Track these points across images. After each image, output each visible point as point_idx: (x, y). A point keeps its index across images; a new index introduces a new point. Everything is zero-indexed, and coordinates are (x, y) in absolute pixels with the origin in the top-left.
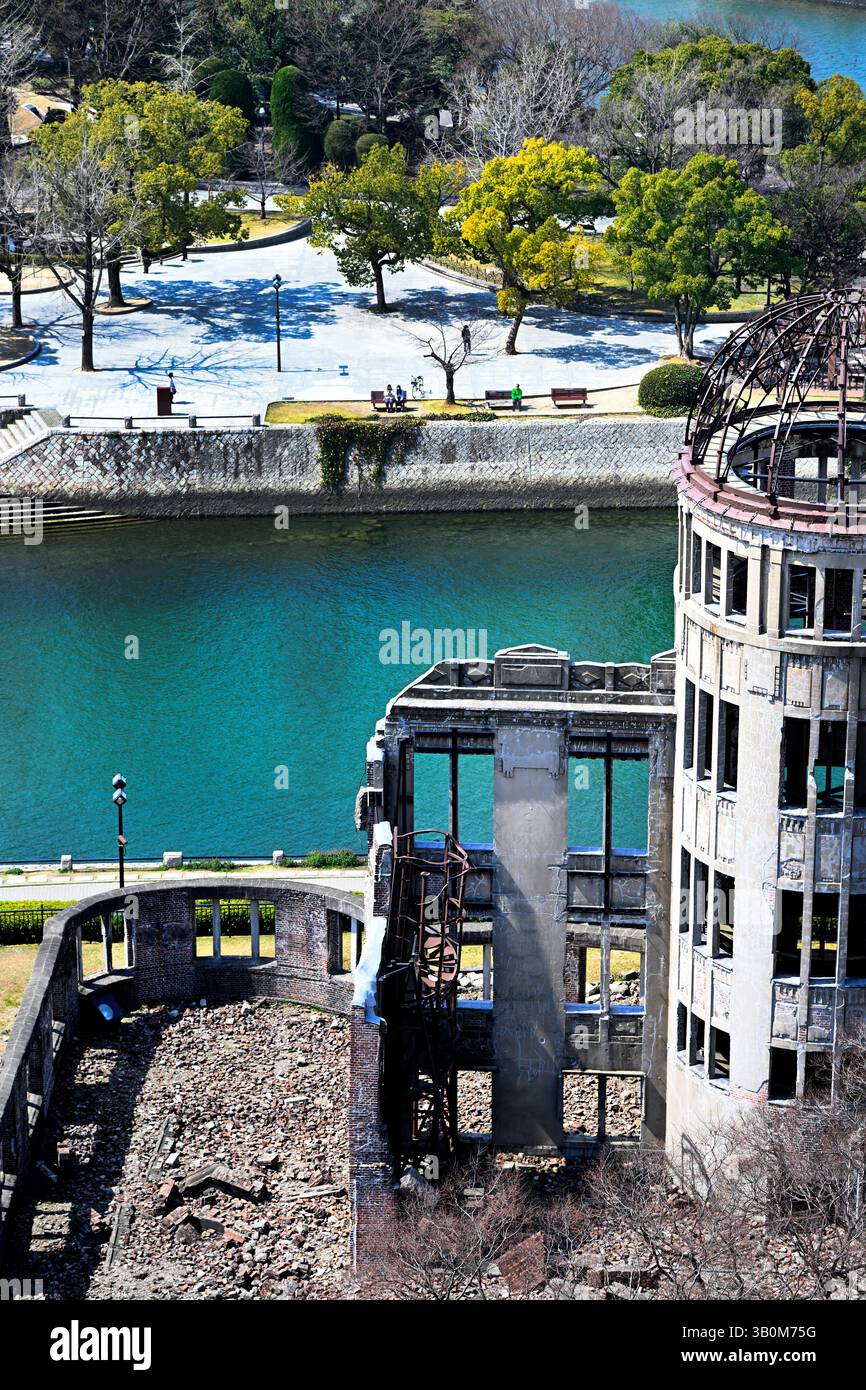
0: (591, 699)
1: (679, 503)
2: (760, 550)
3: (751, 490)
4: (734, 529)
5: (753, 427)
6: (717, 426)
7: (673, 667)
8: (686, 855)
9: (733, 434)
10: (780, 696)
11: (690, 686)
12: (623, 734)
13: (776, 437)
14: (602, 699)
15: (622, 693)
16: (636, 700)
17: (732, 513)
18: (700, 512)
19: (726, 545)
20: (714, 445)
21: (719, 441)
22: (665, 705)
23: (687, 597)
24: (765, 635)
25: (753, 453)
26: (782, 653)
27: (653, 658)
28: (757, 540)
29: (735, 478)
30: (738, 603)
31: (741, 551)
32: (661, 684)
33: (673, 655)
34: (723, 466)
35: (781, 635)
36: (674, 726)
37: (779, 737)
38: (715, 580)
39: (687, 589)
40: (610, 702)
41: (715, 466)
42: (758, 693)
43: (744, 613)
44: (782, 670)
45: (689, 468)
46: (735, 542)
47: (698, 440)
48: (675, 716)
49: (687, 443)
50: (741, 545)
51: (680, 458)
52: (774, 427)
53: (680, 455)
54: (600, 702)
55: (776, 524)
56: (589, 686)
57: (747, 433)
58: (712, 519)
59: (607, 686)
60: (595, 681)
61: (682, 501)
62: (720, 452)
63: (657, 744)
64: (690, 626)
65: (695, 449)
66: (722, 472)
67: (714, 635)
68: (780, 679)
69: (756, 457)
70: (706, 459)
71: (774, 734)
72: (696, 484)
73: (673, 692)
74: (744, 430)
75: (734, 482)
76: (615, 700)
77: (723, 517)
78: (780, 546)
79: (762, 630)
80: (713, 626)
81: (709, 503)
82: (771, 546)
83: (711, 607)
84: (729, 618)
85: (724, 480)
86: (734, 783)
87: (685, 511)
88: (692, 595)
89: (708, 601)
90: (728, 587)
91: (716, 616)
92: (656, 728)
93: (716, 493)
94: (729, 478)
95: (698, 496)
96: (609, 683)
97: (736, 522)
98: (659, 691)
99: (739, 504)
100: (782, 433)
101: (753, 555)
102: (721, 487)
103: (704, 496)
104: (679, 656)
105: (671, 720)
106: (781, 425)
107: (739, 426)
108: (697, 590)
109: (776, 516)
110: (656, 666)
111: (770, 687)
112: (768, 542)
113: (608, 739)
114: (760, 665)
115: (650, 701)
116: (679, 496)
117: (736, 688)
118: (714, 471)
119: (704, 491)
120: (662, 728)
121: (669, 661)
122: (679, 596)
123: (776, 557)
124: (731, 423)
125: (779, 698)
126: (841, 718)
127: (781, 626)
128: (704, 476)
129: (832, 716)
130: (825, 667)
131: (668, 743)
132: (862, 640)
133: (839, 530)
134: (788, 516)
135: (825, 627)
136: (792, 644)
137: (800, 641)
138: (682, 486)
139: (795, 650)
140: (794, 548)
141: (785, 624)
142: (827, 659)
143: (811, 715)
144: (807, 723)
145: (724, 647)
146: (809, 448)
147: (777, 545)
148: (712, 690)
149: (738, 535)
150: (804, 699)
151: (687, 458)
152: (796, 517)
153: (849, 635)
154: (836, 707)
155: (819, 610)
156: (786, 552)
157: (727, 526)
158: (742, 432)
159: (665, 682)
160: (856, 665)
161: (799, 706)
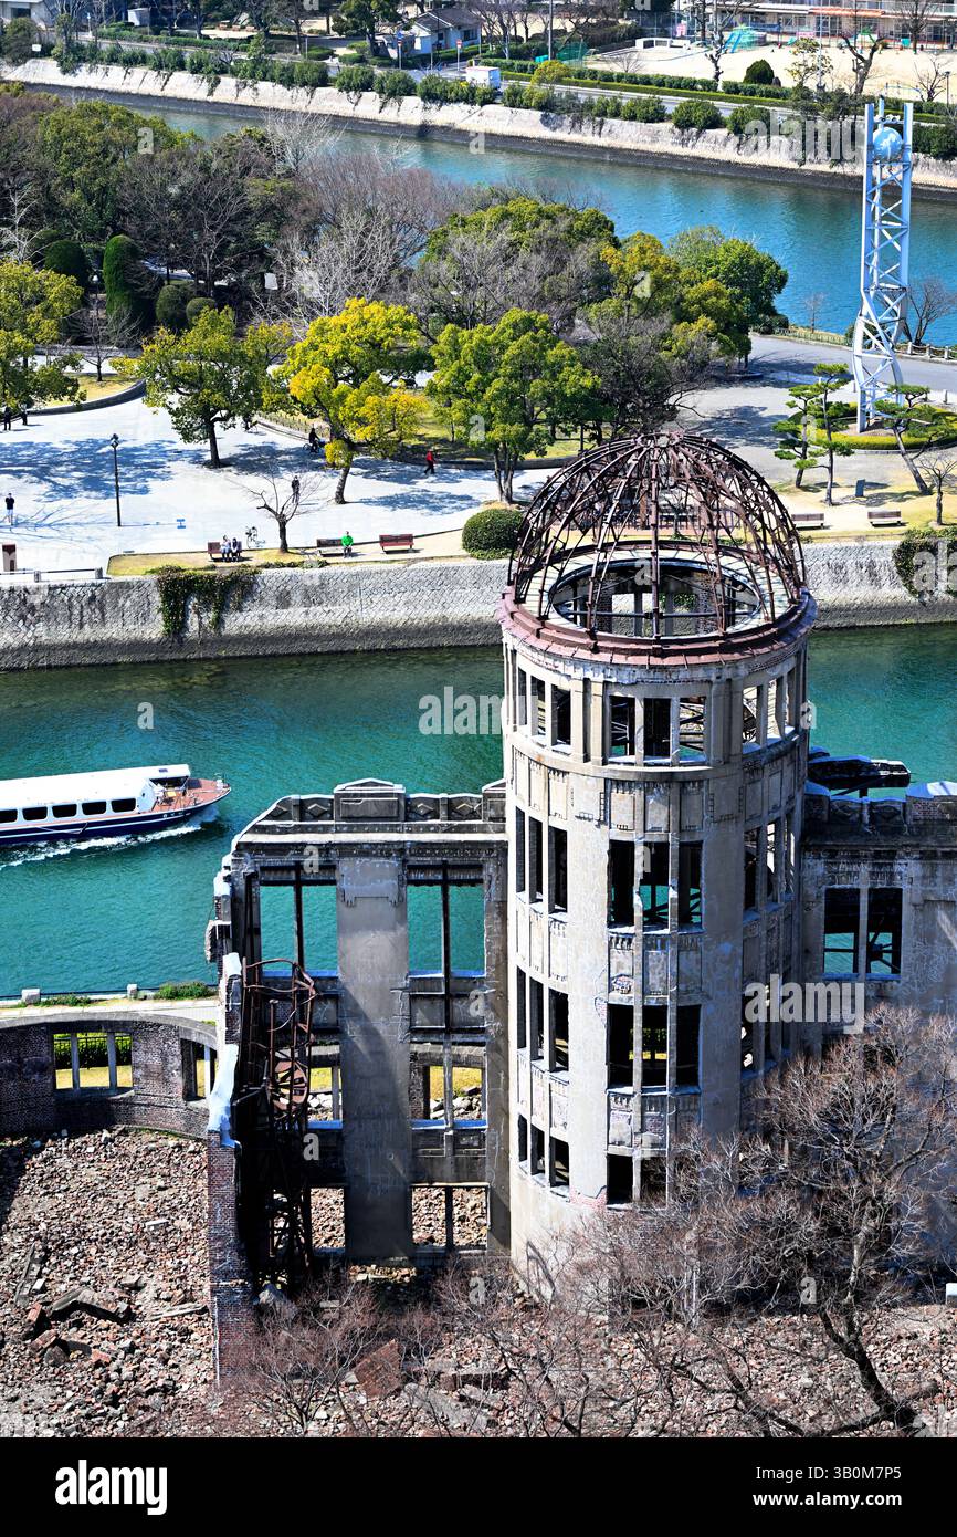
0: (427, 829)
1: (504, 641)
2: (581, 683)
3: (571, 626)
4: (557, 663)
5: (571, 566)
6: (538, 566)
7: (504, 796)
8: (521, 974)
9: (553, 574)
10: (605, 820)
11: (520, 814)
12: (458, 861)
13: (593, 575)
14: (437, 829)
15: (456, 823)
16: (470, 829)
17: (555, 648)
18: (524, 648)
19: (550, 680)
20: (536, 584)
21: (541, 580)
22: (497, 832)
23: (515, 729)
24: (589, 764)
25: (572, 592)
26: (606, 780)
27: (483, 789)
28: (580, 674)
29: (557, 615)
30: (562, 733)
31: (564, 685)
32: (492, 813)
33: (503, 785)
34: (545, 604)
35: (605, 763)
36: (506, 852)
37: (606, 859)
38: (540, 713)
39: (515, 722)
40: (445, 832)
41: (537, 604)
42: (585, 819)
43: (569, 743)
44: (607, 795)
45: (513, 607)
46: (557, 676)
47: (521, 579)
48: (507, 843)
49: (510, 583)
50: (564, 678)
51: (503, 598)
52: (591, 566)
53: (504, 595)
54: (435, 831)
55: (596, 657)
56: (424, 817)
57: (565, 573)
58: (535, 655)
59: (441, 816)
60: (429, 812)
61: (507, 639)
62: (542, 591)
63: (490, 870)
64: (518, 757)
65: (517, 590)
66: (543, 610)
67: (541, 765)
68: (605, 804)
69: (575, 595)
70: (528, 598)
71: (601, 858)
72: (519, 622)
73: (504, 820)
74: (563, 569)
75: (555, 619)
76: (450, 830)
77: (546, 653)
78: (601, 678)
79: (587, 759)
80: (540, 756)
81: (532, 640)
82: (592, 679)
83: (537, 738)
84: (556, 747)
85: (546, 617)
86: (565, 905)
87: (510, 648)
88: (519, 727)
89: (535, 732)
90: (553, 719)
91: (543, 746)
92: (489, 854)
93: (538, 630)
94: (551, 616)
95: (522, 633)
96: (443, 813)
97: (559, 657)
98: (491, 819)
99: (561, 640)
100: (599, 572)
101: (575, 689)
102: (543, 624)
103: (528, 633)
104: (508, 785)
105: (503, 846)
106: (598, 564)
107: (559, 566)
108: (524, 723)
109: (596, 650)
110: (487, 796)
111: (595, 812)
112: (589, 674)
113: (444, 867)
114: (586, 792)
115: (482, 829)
116: (504, 634)
117: (563, 812)
118: (537, 610)
119: (527, 628)
120: (495, 854)
121: (499, 790)
122: (507, 728)
123: (597, 689)
124: (550, 564)
125: (604, 822)
126: (663, 839)
127: (604, 754)
128: (526, 614)
129: (655, 838)
130: (647, 792)
131: (501, 869)
132: (680, 765)
133: (655, 661)
134: (607, 649)
135: (645, 754)
136: (615, 771)
137: (622, 767)
138: (506, 624)
139: (618, 776)
140: (614, 680)
141: (607, 752)
142: (648, 784)
143: (634, 836)
144: (631, 845)
145: (551, 775)
146: (625, 585)
147: (598, 678)
148: (541, 816)
149: (560, 669)
150: (628, 822)
151: (510, 598)
152: (615, 650)
153: (668, 760)
154: (658, 829)
155: (640, 738)
156: (606, 684)
157: (550, 661)
158: (561, 571)
159: (496, 811)
160: (675, 788)
161: (623, 829)
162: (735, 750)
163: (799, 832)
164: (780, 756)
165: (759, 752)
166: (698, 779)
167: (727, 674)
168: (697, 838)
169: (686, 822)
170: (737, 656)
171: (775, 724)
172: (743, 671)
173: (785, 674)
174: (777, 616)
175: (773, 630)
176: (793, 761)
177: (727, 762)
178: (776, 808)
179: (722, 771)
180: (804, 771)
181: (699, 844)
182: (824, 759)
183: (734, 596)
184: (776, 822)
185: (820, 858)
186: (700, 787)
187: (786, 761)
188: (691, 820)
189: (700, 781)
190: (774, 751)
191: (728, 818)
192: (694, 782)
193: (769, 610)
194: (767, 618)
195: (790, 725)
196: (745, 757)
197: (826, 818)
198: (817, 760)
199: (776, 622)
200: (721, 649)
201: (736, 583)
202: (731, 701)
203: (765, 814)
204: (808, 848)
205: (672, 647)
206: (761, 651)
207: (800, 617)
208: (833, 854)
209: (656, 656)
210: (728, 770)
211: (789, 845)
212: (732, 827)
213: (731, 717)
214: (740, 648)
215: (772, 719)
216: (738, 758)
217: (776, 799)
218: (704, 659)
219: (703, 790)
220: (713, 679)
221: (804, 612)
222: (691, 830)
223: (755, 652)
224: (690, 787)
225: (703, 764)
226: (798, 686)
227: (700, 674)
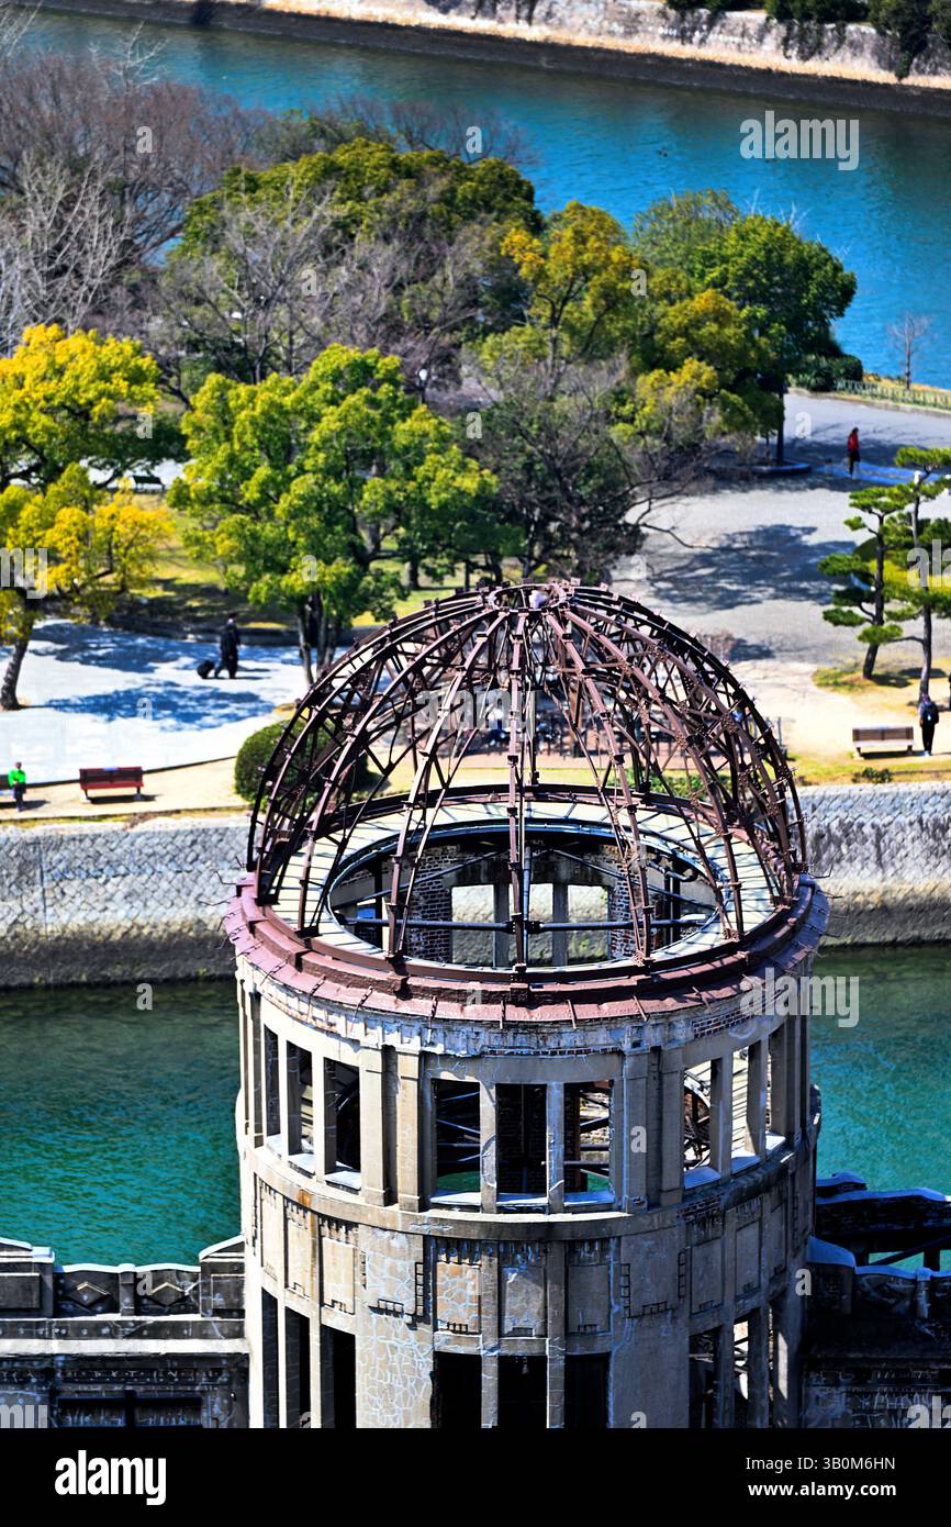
0: (95, 1331)
1: (239, 975)
2: (378, 1055)
3: (363, 948)
4: (333, 1018)
5: (364, 836)
6: (299, 836)
7: (240, 1268)
9: (326, 847)
10: (425, 1315)
11: (269, 1302)
12: (155, 1391)
13: (399, 853)
14: (114, 1331)
15: (150, 1319)
16: (176, 1331)
17: (329, 990)
18: (273, 990)
19: (322, 1049)
20: (295, 868)
21: (302, 861)
22: (228, 1337)
23: (258, 1142)
24: (395, 1208)
25: (373, 882)
26: (426, 1239)
27: (202, 1255)
28: (375, 1038)
29: (335, 926)
30: (344, 1150)
31: (347, 1056)
32: (218, 1300)
33: (240, 1247)
34: (311, 906)
35: (424, 1205)
36: (244, 1374)
37: (427, 1385)
38: (305, 1109)
39: (258, 1129)
40: (129, 1336)
41: (296, 906)
42: (388, 1312)
43: (356, 1167)
44: (428, 1268)
45: (253, 912)
46: (334, 1041)
47: (269, 863)
48: (246, 1357)
49: (251, 866)
50: (346, 1047)
51: (239, 894)
52: (396, 837)
53: (239, 889)
54: (112, 1336)
55: (405, 1007)
56: (90, 1309)
57: (347, 852)
58: (293, 1002)
59: (123, 1307)
60: (100, 1300)
61: (243, 972)
62: (305, 883)
63: (216, 1409)
64: (265, 1195)
65: (261, 877)
66: (308, 917)
67: (306, 1209)
68: (425, 1284)
69: (378, 887)
70: (283, 894)
71: (419, 1383)
72: (265, 941)
73: (242, 1313)
74: (345, 841)
75: (332, 933)
76: (139, 1332)
77: (312, 998)
78: (415, 1045)
79: (390, 1198)
80: (304, 1193)
81: (288, 974)
82: (399, 1047)
83: (298, 1159)
84: (331, 1177)
85: (314, 931)
87: (249, 988)
88: (267, 1139)
89: (295, 1148)
90: (327, 1123)
91: (309, 1175)
92: (213, 1379)
93: (299, 956)
94: (322, 928)
95: (269, 961)
96: (126, 1301)
97: (334, 1007)
98: (217, 1312)
99: (341, 974)
100: (411, 847)
101: (368, 1065)
102: (308, 945)
103: (279, 961)
104: (248, 1248)
105: (240, 1362)
106: (408, 833)
107: (338, 836)
108: (274, 1130)
109: (405, 993)
110: (208, 1269)
111: (408, 1302)
112: (393, 1039)
113: (127, 1403)
114: (388, 1261)
115: (201, 1332)
116: (239, 961)
117: (348, 1301)
118: (296, 916)
119: (279, 952)
120: (224, 1378)
121: (231, 1258)
122: (244, 1141)
123: (408, 1067)
124: (324, 830)
125: (424, 1319)
126: (535, 1350)
127: (421, 1190)
128: (277, 925)
129: (520, 1348)
130: (504, 1261)
131: (236, 1406)
132: (567, 1210)
133: (517, 1014)
134: (426, 992)
135: (499, 1189)
136: (442, 1221)
137: (456, 1215)
138: (243, 942)
139: (448, 1231)
140: (439, 1049)
141: (429, 1186)
142: (503, 1246)
143: (482, 1346)
144: (474, 1362)
145: (325, 1230)
146: (475, 867)
147: (409, 1046)
148: (306, 1308)
149: (340, 1028)
150: (466, 1316)
151: (250, 894)
152: (441, 994)
153: (543, 1201)
154: (526, 1331)
155: (489, 1159)
156: (424, 1057)
157: (320, 1013)
158: (342, 846)
159: (226, 1296)
160: (557, 1253)
161: (459, 1330)
162: (670, 1180)
163: (796, 1337)
164: (755, 1192)
165: (716, 1184)
166: (599, 1237)
167: (652, 1037)
168: (599, 1347)
169: (578, 1319)
170: (670, 1003)
171: (745, 1133)
172: (682, 1032)
173: (765, 1038)
174: (747, 928)
175: (741, 955)
176: (782, 1201)
177: (654, 1204)
178: (750, 1290)
179: (644, 1221)
180: (807, 1220)
181: (604, 1359)
182: (856, 1196)
183: (677, 888)
184: (752, 1317)
185: (837, 1384)
186: (604, 1251)
187: (768, 1201)
188: (590, 1314)
189: (604, 1241)
190: (744, 1182)
191: (658, 1311)
192: (592, 1242)
193: (732, 916)
194: (728, 933)
195: (775, 1132)
196: (688, 1195)
197: (848, 1310)
198: (842, 1198)
199: (747, 940)
200: (642, 992)
201: (681, 866)
202: (660, 1089)
203: (729, 1302)
204: (815, 1366)
205: (548, 987)
206: (715, 994)
207: (794, 930)
208: (861, 1376)
209: (518, 1004)
210: (656, 1218)
211: (776, 1360)
212: (665, 1326)
213: (660, 1119)
214: (677, 988)
215: (740, 1123)
216: (677, 1197)
217: (749, 1274)
218: (608, 1009)
219: (610, 1256)
220: (626, 1047)
221: (802, 920)
222: (587, 1332)
223: (705, 995)
224: (584, 1252)
225: (609, 1208)
226: (790, 1060)
227: (601, 1039)
